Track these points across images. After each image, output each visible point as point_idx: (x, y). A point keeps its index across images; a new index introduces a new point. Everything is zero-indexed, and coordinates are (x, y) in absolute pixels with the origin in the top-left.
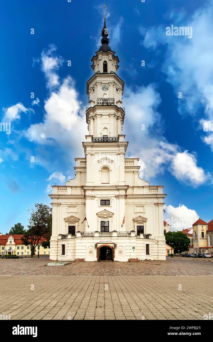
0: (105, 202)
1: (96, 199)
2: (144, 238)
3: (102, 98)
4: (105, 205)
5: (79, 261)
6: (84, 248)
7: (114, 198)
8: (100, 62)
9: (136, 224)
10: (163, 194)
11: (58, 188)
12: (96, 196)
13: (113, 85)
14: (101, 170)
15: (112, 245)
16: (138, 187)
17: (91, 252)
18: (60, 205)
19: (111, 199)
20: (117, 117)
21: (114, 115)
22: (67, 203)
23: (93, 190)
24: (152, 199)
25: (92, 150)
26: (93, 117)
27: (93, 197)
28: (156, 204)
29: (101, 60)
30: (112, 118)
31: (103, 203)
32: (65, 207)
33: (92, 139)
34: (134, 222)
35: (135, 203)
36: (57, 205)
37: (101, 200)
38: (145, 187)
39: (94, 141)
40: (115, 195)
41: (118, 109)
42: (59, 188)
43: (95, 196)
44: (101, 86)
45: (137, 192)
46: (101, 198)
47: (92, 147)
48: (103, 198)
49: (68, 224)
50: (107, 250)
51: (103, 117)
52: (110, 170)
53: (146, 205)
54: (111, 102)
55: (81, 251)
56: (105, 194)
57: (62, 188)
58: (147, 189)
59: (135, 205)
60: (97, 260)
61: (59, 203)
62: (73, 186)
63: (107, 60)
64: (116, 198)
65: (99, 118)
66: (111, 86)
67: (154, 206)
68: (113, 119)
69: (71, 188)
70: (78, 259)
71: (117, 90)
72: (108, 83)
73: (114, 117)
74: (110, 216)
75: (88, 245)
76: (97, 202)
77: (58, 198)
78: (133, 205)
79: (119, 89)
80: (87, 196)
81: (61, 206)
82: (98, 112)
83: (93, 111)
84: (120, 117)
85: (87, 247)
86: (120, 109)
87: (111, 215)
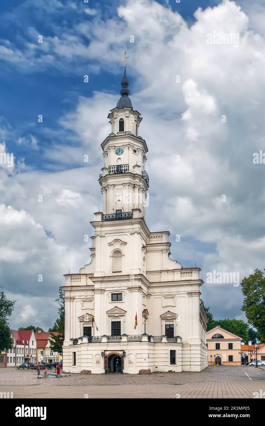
0: (117, 296)
1: (106, 293)
2: (167, 342)
3: (114, 166)
4: (117, 300)
5: (85, 374)
6: (91, 357)
7: (127, 291)
8: (116, 120)
9: (164, 323)
10: (198, 280)
11: (71, 277)
12: (106, 289)
13: (129, 148)
14: (112, 255)
15: (121, 353)
16: (168, 271)
17: (98, 362)
18: (73, 300)
19: (123, 292)
20: (133, 186)
21: (129, 184)
22: (81, 296)
23: (102, 282)
24: (185, 286)
25: (101, 231)
26: (105, 187)
27: (103, 291)
28: (190, 293)
29: (117, 118)
30: (126, 187)
31: (115, 298)
32: (80, 302)
33: (102, 217)
34: (162, 319)
35: (163, 293)
36: (70, 300)
37: (112, 294)
38: (175, 270)
39: (104, 219)
40: (128, 287)
41: (134, 176)
42: (73, 278)
43: (104, 289)
44: (115, 150)
45: (166, 277)
46: (112, 291)
47: (101, 227)
48: (114, 291)
49: (83, 324)
50: (118, 360)
51: (117, 187)
52: (123, 254)
53: (177, 296)
54: (125, 169)
55: (87, 361)
56: (116, 287)
57: (76, 277)
58: (179, 273)
59: (163, 297)
60: (104, 372)
61: (72, 297)
62: (88, 274)
63: (124, 118)
64: (129, 290)
65: (112, 189)
66: (126, 148)
67: (186, 296)
68: (128, 189)
69: (86, 276)
70: (85, 370)
71: (135, 151)
72: (122, 145)
73: (129, 186)
74: (122, 315)
75: (94, 353)
76: (107, 297)
77: (71, 291)
78: (161, 296)
79: (137, 149)
80: (96, 289)
81: (75, 301)
82: (111, 181)
83: (105, 180)
84: (137, 185)
85: (94, 355)
86: (136, 175)
87: (123, 313)
